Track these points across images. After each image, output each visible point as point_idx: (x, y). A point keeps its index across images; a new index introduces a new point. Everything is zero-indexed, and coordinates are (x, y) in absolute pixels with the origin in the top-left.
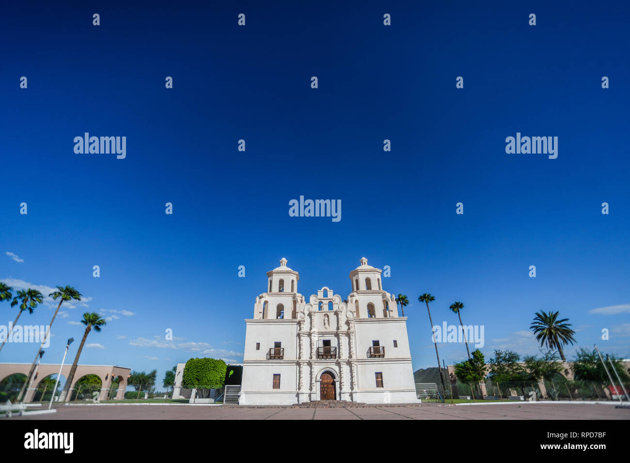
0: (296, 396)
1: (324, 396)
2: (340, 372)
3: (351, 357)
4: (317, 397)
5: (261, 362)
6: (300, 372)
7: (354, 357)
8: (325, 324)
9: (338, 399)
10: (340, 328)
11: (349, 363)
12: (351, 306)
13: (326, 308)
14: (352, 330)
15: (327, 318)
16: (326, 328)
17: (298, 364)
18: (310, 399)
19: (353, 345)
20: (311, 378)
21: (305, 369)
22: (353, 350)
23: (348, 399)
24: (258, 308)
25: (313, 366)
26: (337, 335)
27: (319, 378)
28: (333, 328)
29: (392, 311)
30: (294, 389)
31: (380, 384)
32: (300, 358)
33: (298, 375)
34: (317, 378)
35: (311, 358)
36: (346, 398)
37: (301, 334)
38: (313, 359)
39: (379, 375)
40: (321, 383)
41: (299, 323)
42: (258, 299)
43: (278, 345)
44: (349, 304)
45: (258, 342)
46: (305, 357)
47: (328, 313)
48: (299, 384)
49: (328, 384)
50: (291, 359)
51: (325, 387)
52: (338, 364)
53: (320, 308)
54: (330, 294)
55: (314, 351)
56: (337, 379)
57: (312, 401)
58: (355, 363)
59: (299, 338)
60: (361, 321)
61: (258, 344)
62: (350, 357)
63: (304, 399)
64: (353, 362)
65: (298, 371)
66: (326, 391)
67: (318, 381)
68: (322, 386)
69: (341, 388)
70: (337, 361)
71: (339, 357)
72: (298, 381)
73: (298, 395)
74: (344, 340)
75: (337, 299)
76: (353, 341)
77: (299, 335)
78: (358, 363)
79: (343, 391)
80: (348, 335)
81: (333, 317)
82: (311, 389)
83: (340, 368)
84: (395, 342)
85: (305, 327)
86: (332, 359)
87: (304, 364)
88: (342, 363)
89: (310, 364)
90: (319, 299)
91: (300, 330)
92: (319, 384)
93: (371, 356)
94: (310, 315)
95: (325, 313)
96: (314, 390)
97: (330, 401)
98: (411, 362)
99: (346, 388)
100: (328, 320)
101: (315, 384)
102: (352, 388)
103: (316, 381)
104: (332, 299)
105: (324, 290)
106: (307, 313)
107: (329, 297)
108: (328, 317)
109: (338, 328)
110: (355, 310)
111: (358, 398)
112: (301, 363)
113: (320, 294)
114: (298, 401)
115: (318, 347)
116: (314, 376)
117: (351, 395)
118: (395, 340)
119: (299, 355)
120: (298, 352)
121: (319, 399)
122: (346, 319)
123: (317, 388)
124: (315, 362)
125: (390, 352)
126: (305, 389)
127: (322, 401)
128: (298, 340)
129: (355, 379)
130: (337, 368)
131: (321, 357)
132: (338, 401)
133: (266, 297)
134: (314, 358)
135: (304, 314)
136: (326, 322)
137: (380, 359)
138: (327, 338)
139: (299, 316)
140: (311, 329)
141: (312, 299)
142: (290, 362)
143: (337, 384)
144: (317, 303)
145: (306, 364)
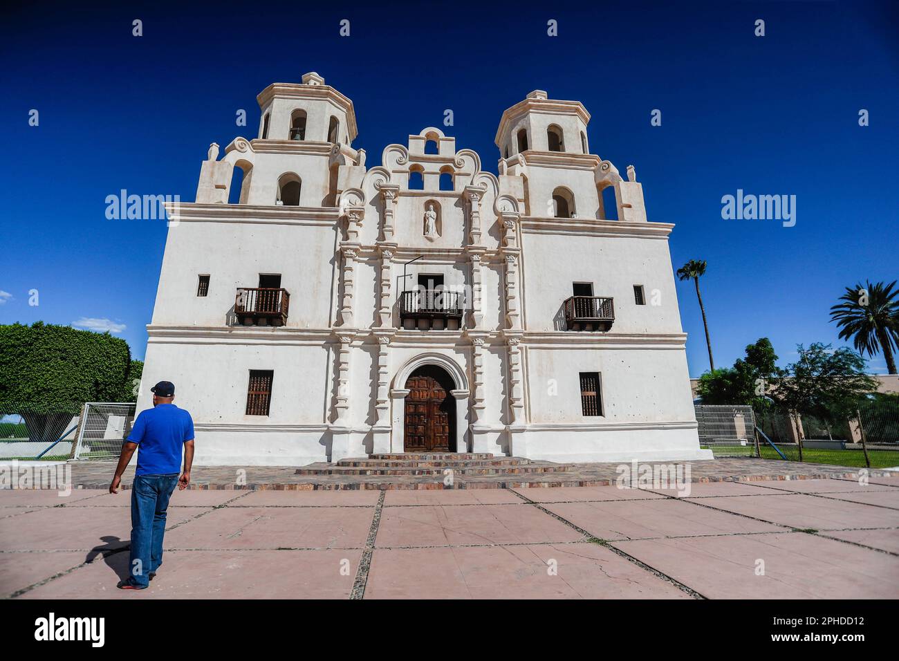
0: (322, 441)
1: (414, 440)
2: (473, 368)
3: (509, 326)
4: (392, 442)
5: (207, 332)
6: (338, 364)
7: (517, 325)
8: (426, 229)
9: (462, 447)
10: (475, 238)
11: (502, 345)
12: (509, 184)
13: (432, 183)
14: (512, 245)
15: (433, 213)
16: (431, 240)
17: (334, 342)
18: (370, 450)
19: (514, 292)
20: (375, 385)
21: (357, 360)
22: (515, 304)
23: (497, 452)
24: (212, 174)
25: (384, 349)
26: (464, 261)
27: (400, 385)
28: (452, 238)
29: (630, 206)
30: (316, 417)
31: (593, 406)
32: (340, 321)
33: (331, 376)
34: (396, 387)
35: (378, 320)
36: (488, 445)
37: (349, 252)
38: (384, 326)
39: (590, 381)
40: (409, 401)
41: (343, 223)
42: (214, 150)
43: (270, 283)
44: (503, 179)
45: (204, 273)
46: (360, 317)
47: (438, 199)
48: (335, 401)
49: (429, 403)
50: (310, 327)
51: (419, 414)
52: (467, 347)
53: (416, 180)
54: (447, 147)
55: (390, 302)
56: (461, 389)
57: (375, 457)
58: (520, 345)
59: (343, 269)
60: (539, 226)
61: (204, 281)
62: (505, 321)
63: (349, 448)
64: (515, 340)
65: (331, 365)
66: (425, 425)
67: (398, 396)
68: (412, 410)
69: (472, 417)
70: (464, 335)
71: (472, 323)
72: (330, 395)
73: (327, 440)
74: (487, 277)
75: (468, 162)
76: (513, 278)
77: (340, 258)
78: (529, 345)
79: (481, 423)
80: (500, 262)
81: (452, 213)
82: (373, 417)
83: (471, 356)
84: (638, 291)
85: (365, 234)
86: (446, 330)
87: (355, 343)
88: (479, 341)
89: (372, 344)
90: (412, 159)
91: (346, 238)
92: (399, 404)
93: (571, 325)
94: (380, 202)
95: (429, 198)
96: (383, 422)
97: (437, 455)
98: (683, 346)
99: (490, 417)
100: (438, 220)
101: (388, 404)
102: (508, 417)
103: (391, 396)
104: (452, 160)
105: (427, 135)
106: (370, 193)
107: (442, 154)
108: (438, 208)
109: (468, 239)
110: (522, 196)
111: (528, 447)
112: (344, 339)
113: (416, 146)
114: (329, 454)
115: (401, 289)
116: (385, 379)
117: (505, 440)
118: (639, 284)
119: (339, 315)
120: (335, 309)
121: (399, 448)
122: (494, 218)
123: (394, 416)
124: (392, 339)
125: (627, 318)
126: (354, 417)
127: (410, 454)
128: (337, 271)
129: (518, 391)
130: (461, 360)
131: (409, 322)
132: (463, 456)
133: (243, 150)
134: (387, 323)
135: (361, 195)
136: (431, 222)
137: (597, 335)
138: (432, 269)
139: (345, 202)
140: (382, 237)
141: (390, 156)
142: (306, 336)
143: (462, 407)
144: (407, 167)
145: (360, 343)
